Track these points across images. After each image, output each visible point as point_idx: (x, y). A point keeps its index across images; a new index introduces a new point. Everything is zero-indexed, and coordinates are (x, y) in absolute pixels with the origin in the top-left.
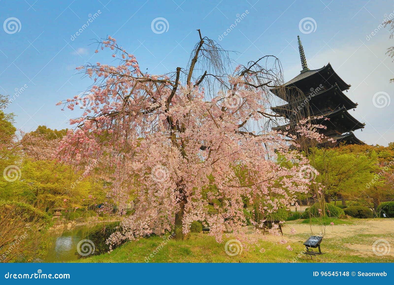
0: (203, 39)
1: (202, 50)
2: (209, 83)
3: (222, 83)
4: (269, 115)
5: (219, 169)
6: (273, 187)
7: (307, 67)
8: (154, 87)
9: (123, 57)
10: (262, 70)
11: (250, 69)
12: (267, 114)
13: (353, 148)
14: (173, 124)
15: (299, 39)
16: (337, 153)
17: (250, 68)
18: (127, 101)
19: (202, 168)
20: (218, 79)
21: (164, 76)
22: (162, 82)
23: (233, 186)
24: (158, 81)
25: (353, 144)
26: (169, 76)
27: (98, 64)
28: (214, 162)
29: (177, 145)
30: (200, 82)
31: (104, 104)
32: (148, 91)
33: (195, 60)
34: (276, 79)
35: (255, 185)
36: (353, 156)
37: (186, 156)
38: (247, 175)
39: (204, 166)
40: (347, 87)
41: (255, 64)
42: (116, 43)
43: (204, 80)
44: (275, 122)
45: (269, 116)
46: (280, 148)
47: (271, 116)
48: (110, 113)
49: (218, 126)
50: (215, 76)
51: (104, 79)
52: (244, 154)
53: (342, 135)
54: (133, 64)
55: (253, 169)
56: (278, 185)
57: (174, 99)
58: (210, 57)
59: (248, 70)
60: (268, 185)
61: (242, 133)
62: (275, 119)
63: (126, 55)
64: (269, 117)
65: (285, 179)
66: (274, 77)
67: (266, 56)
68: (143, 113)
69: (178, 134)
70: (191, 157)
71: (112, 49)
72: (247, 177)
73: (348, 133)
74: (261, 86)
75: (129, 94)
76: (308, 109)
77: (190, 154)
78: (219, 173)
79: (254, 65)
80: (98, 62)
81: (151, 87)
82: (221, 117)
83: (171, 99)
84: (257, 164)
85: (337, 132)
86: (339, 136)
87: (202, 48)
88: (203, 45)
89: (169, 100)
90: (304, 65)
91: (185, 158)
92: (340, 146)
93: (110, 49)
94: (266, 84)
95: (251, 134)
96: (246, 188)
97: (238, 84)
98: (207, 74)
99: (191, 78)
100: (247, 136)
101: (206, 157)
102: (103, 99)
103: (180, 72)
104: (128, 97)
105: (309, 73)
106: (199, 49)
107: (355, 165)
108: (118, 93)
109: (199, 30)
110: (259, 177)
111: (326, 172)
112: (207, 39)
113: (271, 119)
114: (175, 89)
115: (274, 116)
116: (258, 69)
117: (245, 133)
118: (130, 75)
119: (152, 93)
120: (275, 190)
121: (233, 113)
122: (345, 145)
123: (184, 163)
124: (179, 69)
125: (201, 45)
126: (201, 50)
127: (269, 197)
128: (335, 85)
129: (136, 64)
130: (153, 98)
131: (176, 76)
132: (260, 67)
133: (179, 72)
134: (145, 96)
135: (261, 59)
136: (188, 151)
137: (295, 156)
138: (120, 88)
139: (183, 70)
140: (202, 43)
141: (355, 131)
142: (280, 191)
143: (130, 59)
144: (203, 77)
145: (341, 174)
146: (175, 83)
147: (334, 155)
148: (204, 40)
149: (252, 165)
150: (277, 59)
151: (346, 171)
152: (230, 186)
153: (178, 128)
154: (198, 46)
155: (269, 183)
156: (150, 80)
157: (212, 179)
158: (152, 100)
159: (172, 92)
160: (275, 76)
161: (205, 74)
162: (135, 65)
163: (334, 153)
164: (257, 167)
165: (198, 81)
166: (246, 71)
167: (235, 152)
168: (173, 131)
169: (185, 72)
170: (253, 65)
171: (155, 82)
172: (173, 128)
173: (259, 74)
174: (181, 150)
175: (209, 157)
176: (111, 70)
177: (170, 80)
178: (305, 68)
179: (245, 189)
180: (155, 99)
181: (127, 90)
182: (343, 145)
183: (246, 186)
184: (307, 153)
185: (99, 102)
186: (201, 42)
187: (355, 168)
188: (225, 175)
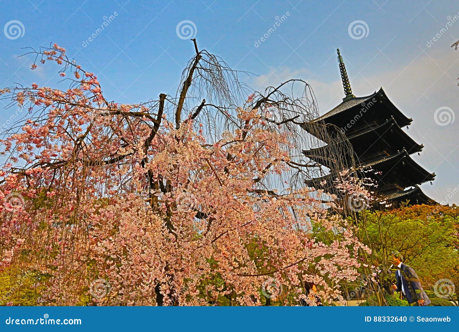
0: (200, 53)
1: (200, 70)
2: (208, 117)
3: (228, 117)
4: (297, 164)
5: (224, 249)
6: (304, 274)
7: (351, 93)
8: (124, 122)
9: (77, 77)
10: (286, 99)
11: (269, 98)
12: (294, 163)
13: (420, 209)
14: (153, 181)
15: (339, 54)
16: (397, 218)
17: (269, 96)
18: (80, 144)
19: (198, 247)
20: (222, 111)
21: (141, 106)
22: (137, 115)
23: (245, 275)
24: (131, 114)
25: (420, 204)
26: (147, 107)
27: (33, 85)
28: (216, 239)
29: (160, 213)
30: (195, 115)
31: (43, 148)
32: (115, 128)
33: (188, 83)
34: (305, 113)
35: (278, 271)
36: (420, 222)
37: (173, 231)
38: (267, 255)
39: (201, 245)
40: (407, 122)
41: (276, 90)
42: (65, 54)
43: (201, 113)
44: (306, 174)
45: (297, 166)
46: (314, 213)
47: (300, 165)
48: (52, 162)
49: (221, 183)
50: (217, 108)
51: (43, 110)
52: (260, 224)
53: (405, 190)
54: (93, 88)
55: (276, 246)
56: (313, 271)
57: (155, 140)
58: (210, 78)
59: (266, 99)
60: (298, 270)
61: (259, 192)
62: (306, 171)
63: (80, 73)
64: (297, 168)
65: (323, 261)
66: (303, 110)
67: (291, 80)
68: (105, 162)
69: (160, 196)
70: (181, 232)
71: (60, 63)
72: (267, 259)
73: (413, 188)
74: (285, 122)
75: (83, 133)
76: (352, 156)
77: (180, 227)
78: (224, 254)
79: (274, 92)
80: (34, 83)
81: (120, 122)
82: (226, 170)
83: (150, 141)
84: (281, 239)
85: (398, 187)
86: (400, 193)
87: (198, 66)
88: (200, 61)
89: (148, 143)
90: (348, 89)
91: (172, 233)
92: (402, 207)
93: (56, 62)
94: (292, 120)
95: (271, 193)
96: (265, 277)
97: (251, 121)
98: (205, 104)
99: (183, 111)
100: (267, 196)
101: (204, 230)
102: (40, 141)
103: (165, 100)
104: (83, 137)
105: (354, 101)
106: (194, 67)
107: (424, 236)
108: (66, 132)
109: (194, 40)
110: (285, 259)
111: (384, 248)
112: (206, 53)
113: (300, 171)
114: (157, 125)
115: (304, 166)
116: (281, 98)
117: (263, 192)
118: (87, 104)
119: (121, 132)
120: (309, 277)
121: (244, 163)
122: (408, 205)
123: (170, 240)
124: (163, 97)
125: (197, 62)
126: (197, 68)
127: (300, 289)
128: (390, 119)
129: (98, 87)
130: (122, 139)
131: (159, 106)
132: (283, 95)
133: (163, 102)
134: (110, 136)
135: (283, 84)
136: (176, 221)
137: (337, 223)
138: (70, 123)
139: (169, 98)
140: (199, 59)
141: (423, 184)
142: (316, 279)
143: (88, 79)
144: (200, 108)
145: (406, 249)
146: (157, 117)
147: (393, 221)
148: (201, 55)
149: (273, 240)
150: (307, 85)
151: (412, 245)
152: (240, 275)
153: (162, 187)
154: (193, 63)
155: (299, 268)
156: (118, 113)
157: (214, 265)
158: (122, 142)
159: (153, 131)
160: (305, 109)
161: (203, 104)
162: (95, 89)
163: (392, 218)
164: (281, 244)
165: (193, 113)
166: (262, 101)
167: (248, 223)
168: (152, 192)
169: (172, 101)
170: (272, 93)
171: (126, 115)
172: (153, 186)
173: (282, 105)
174: (165, 220)
175: (208, 230)
176: (57, 95)
177: (150, 112)
178: (349, 95)
179: (264, 279)
180: (125, 141)
181: (80, 127)
182: (405, 206)
183: (265, 274)
184: (354, 219)
185: (33, 145)
186: (197, 57)
187: (424, 241)
188: (233, 258)
